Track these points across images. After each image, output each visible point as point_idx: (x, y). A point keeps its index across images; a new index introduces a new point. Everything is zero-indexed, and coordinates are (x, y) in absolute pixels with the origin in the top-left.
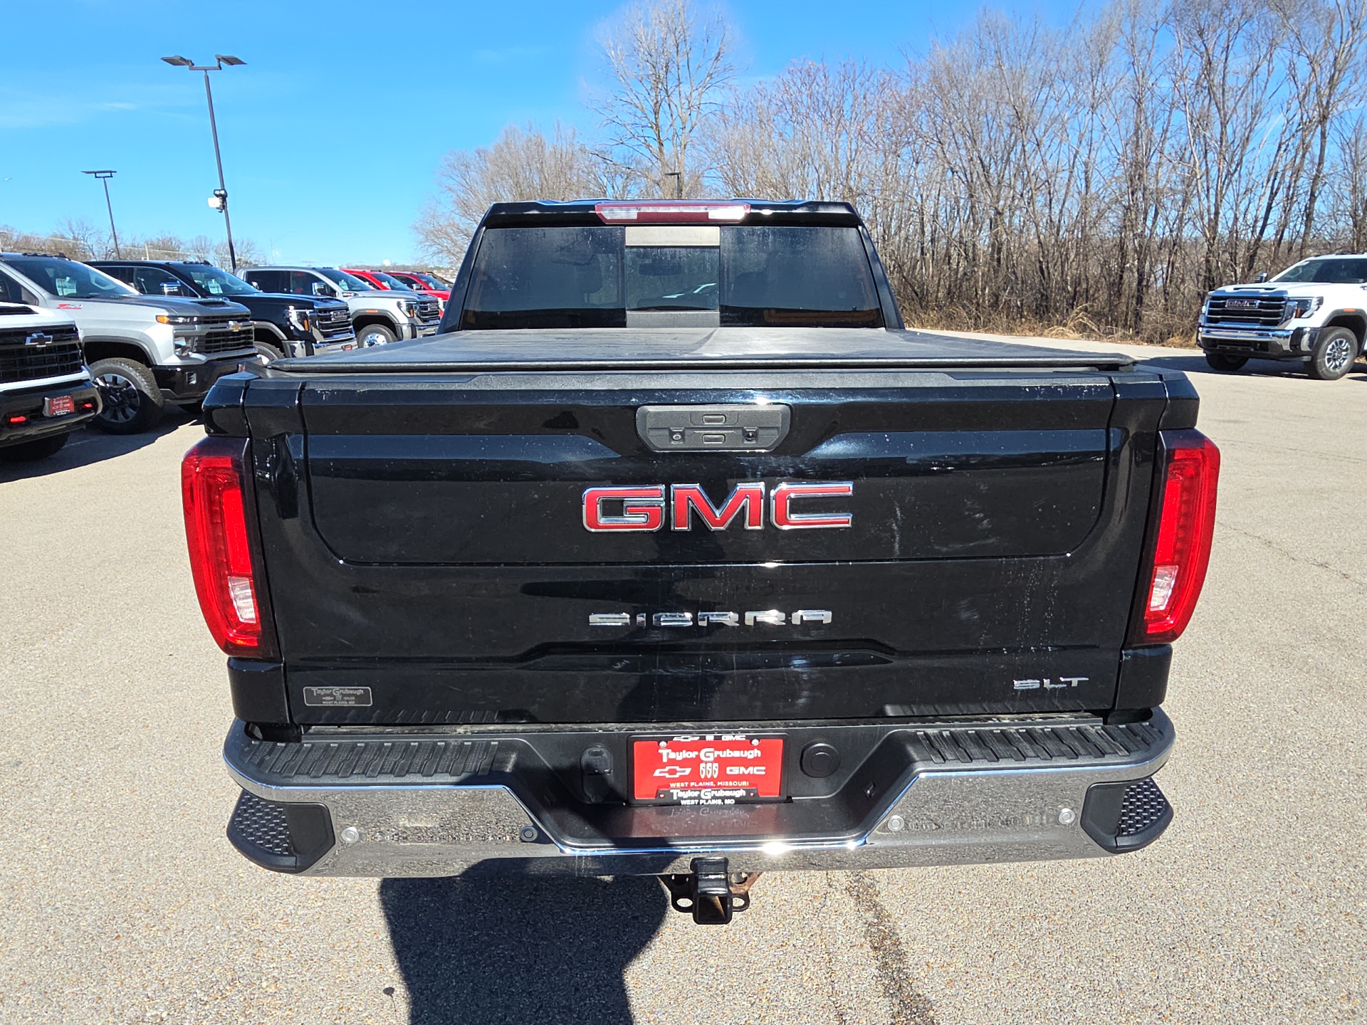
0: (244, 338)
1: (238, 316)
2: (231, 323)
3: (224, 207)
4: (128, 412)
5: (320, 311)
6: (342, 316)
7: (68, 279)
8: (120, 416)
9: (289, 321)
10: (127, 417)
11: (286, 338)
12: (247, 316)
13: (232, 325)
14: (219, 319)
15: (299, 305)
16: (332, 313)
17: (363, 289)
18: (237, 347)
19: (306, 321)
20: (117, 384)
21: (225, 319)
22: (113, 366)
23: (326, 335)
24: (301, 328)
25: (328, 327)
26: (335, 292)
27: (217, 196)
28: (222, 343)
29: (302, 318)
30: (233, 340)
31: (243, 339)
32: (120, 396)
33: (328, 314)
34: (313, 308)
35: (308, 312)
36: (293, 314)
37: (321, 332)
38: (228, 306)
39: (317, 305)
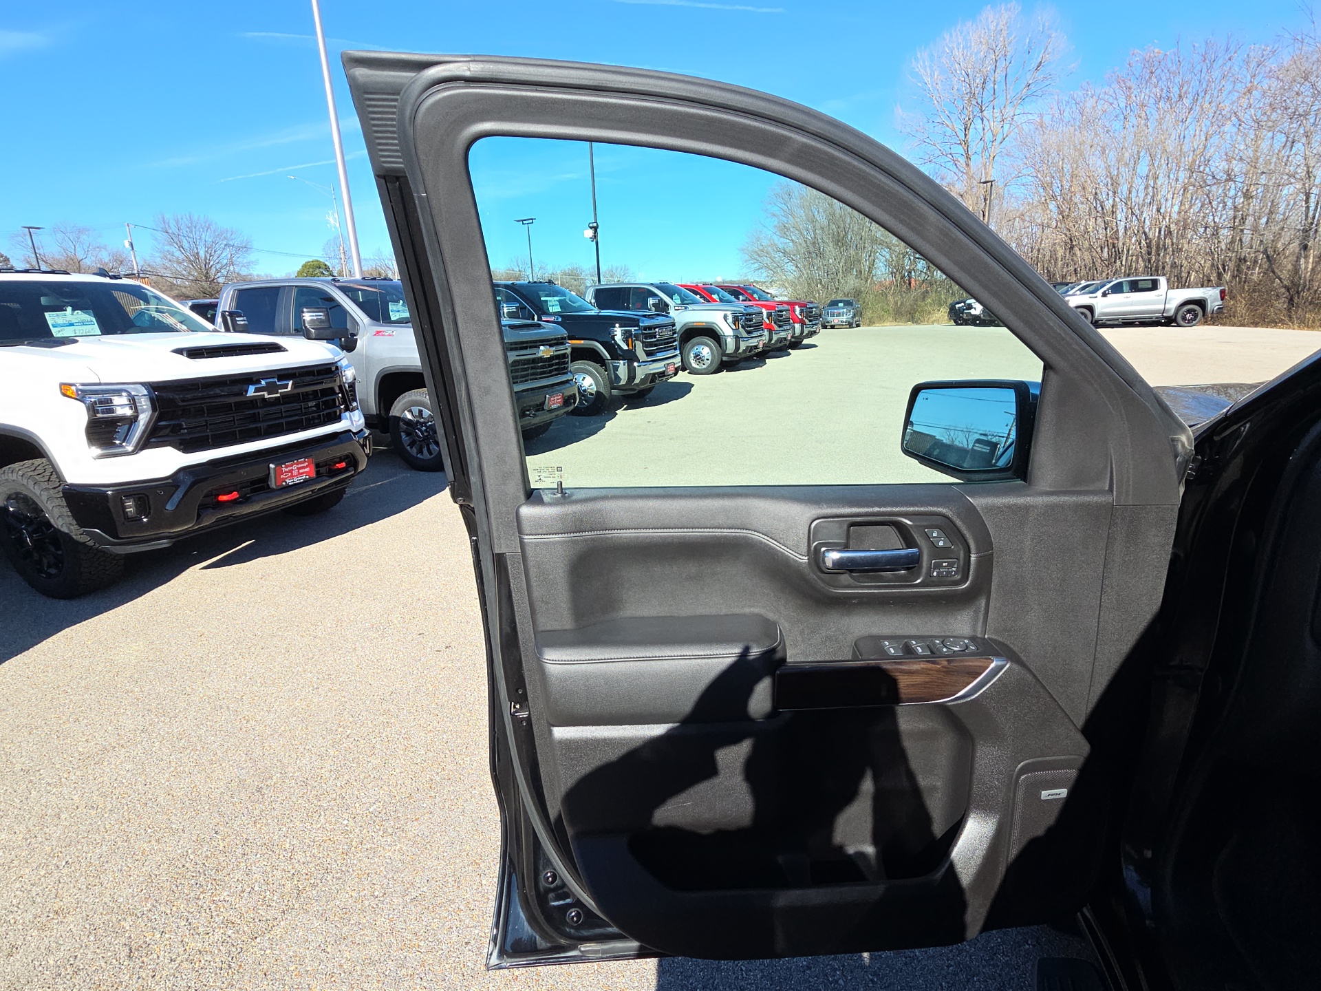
0: (556, 364)
1: (548, 340)
2: (542, 348)
3: (595, 236)
4: (431, 448)
5: (645, 328)
6: (666, 333)
7: (401, 302)
8: (425, 451)
9: (614, 340)
10: (430, 452)
11: (609, 358)
12: (563, 338)
13: (544, 352)
14: (529, 345)
15: (625, 322)
16: (657, 330)
17: (694, 303)
18: (550, 374)
19: (630, 340)
20: (423, 418)
21: (535, 344)
22: (419, 398)
23: (649, 354)
24: (625, 347)
25: (651, 345)
26: (667, 305)
27: (591, 228)
28: (530, 371)
29: (627, 336)
30: (542, 367)
31: (558, 365)
32: (426, 430)
33: (653, 331)
34: (638, 326)
35: (633, 329)
36: (618, 333)
37: (644, 350)
38: (544, 328)
39: (643, 323)
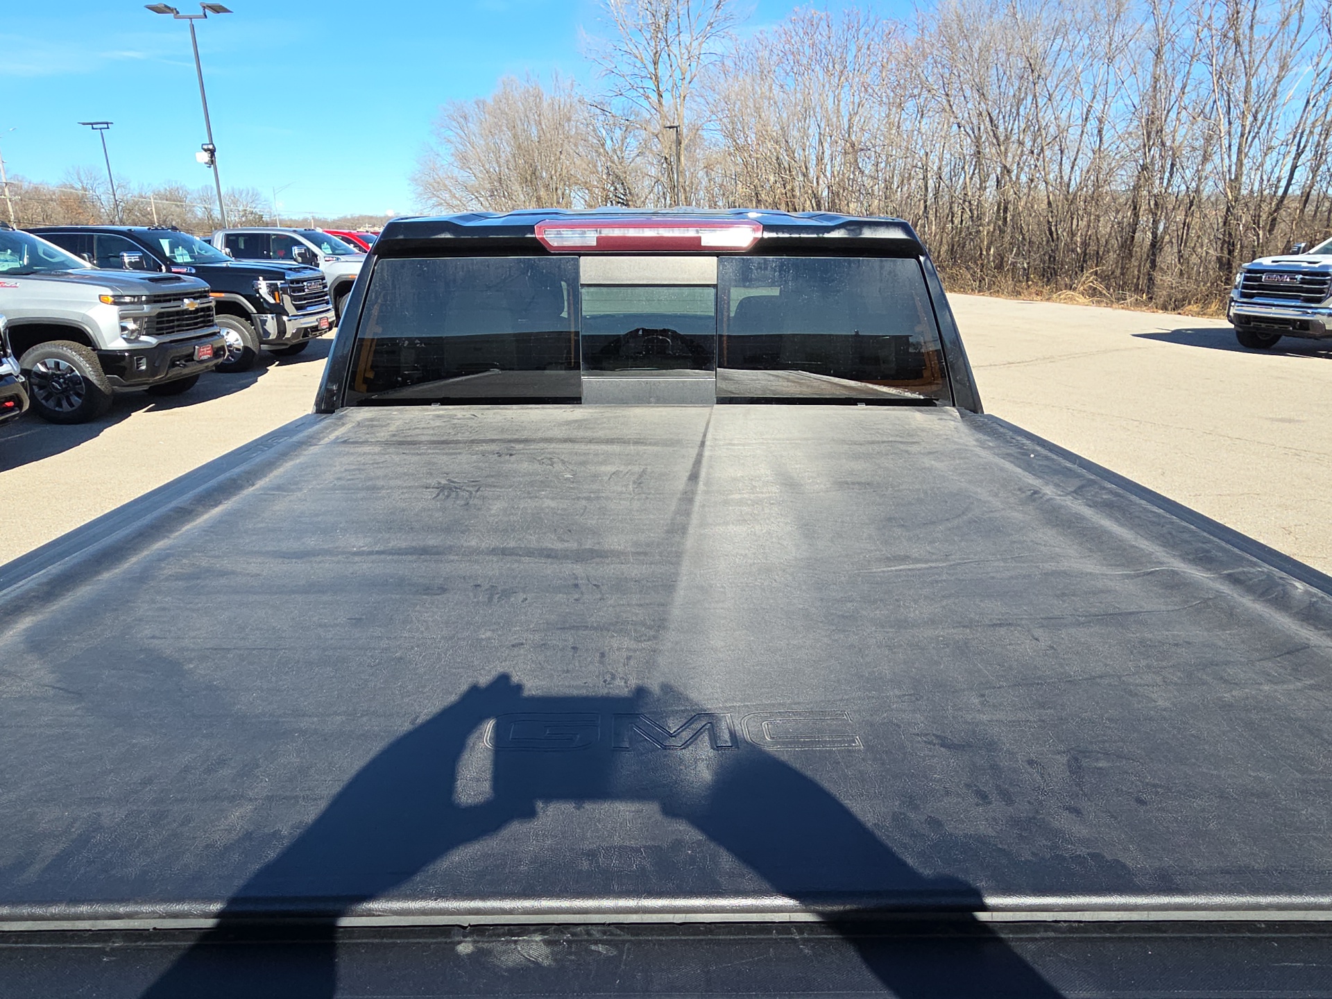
0: (201, 316)
1: (193, 293)
2: (186, 301)
3: (212, 162)
4: (73, 401)
5: (292, 282)
7: (9, 251)
8: (65, 403)
9: (259, 293)
10: (71, 405)
11: (255, 311)
12: (205, 292)
13: (188, 304)
14: (172, 298)
15: (268, 274)
16: (305, 283)
17: (347, 253)
18: (195, 326)
19: (276, 293)
20: (59, 370)
21: (179, 297)
22: (54, 350)
23: (298, 308)
24: (272, 301)
25: (300, 298)
26: (316, 256)
27: (205, 150)
28: (176, 323)
29: (273, 290)
30: (187, 319)
31: (203, 318)
32: (64, 382)
33: (301, 285)
34: (284, 279)
35: (279, 283)
36: (263, 286)
37: (294, 305)
38: (185, 281)
39: (289, 276)
